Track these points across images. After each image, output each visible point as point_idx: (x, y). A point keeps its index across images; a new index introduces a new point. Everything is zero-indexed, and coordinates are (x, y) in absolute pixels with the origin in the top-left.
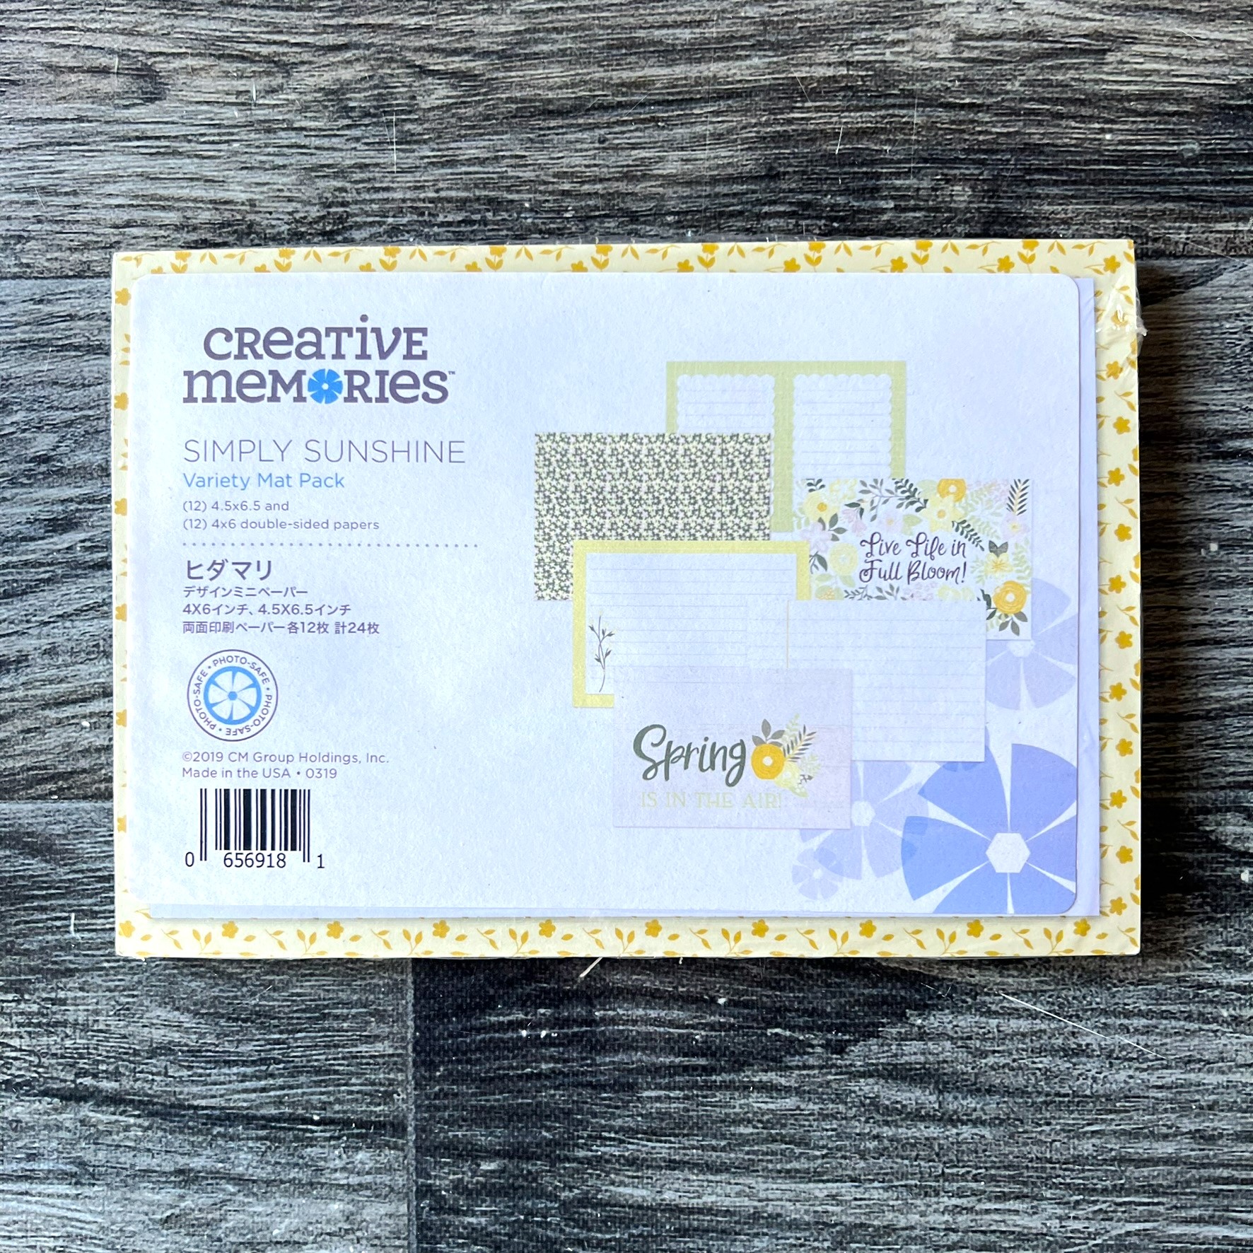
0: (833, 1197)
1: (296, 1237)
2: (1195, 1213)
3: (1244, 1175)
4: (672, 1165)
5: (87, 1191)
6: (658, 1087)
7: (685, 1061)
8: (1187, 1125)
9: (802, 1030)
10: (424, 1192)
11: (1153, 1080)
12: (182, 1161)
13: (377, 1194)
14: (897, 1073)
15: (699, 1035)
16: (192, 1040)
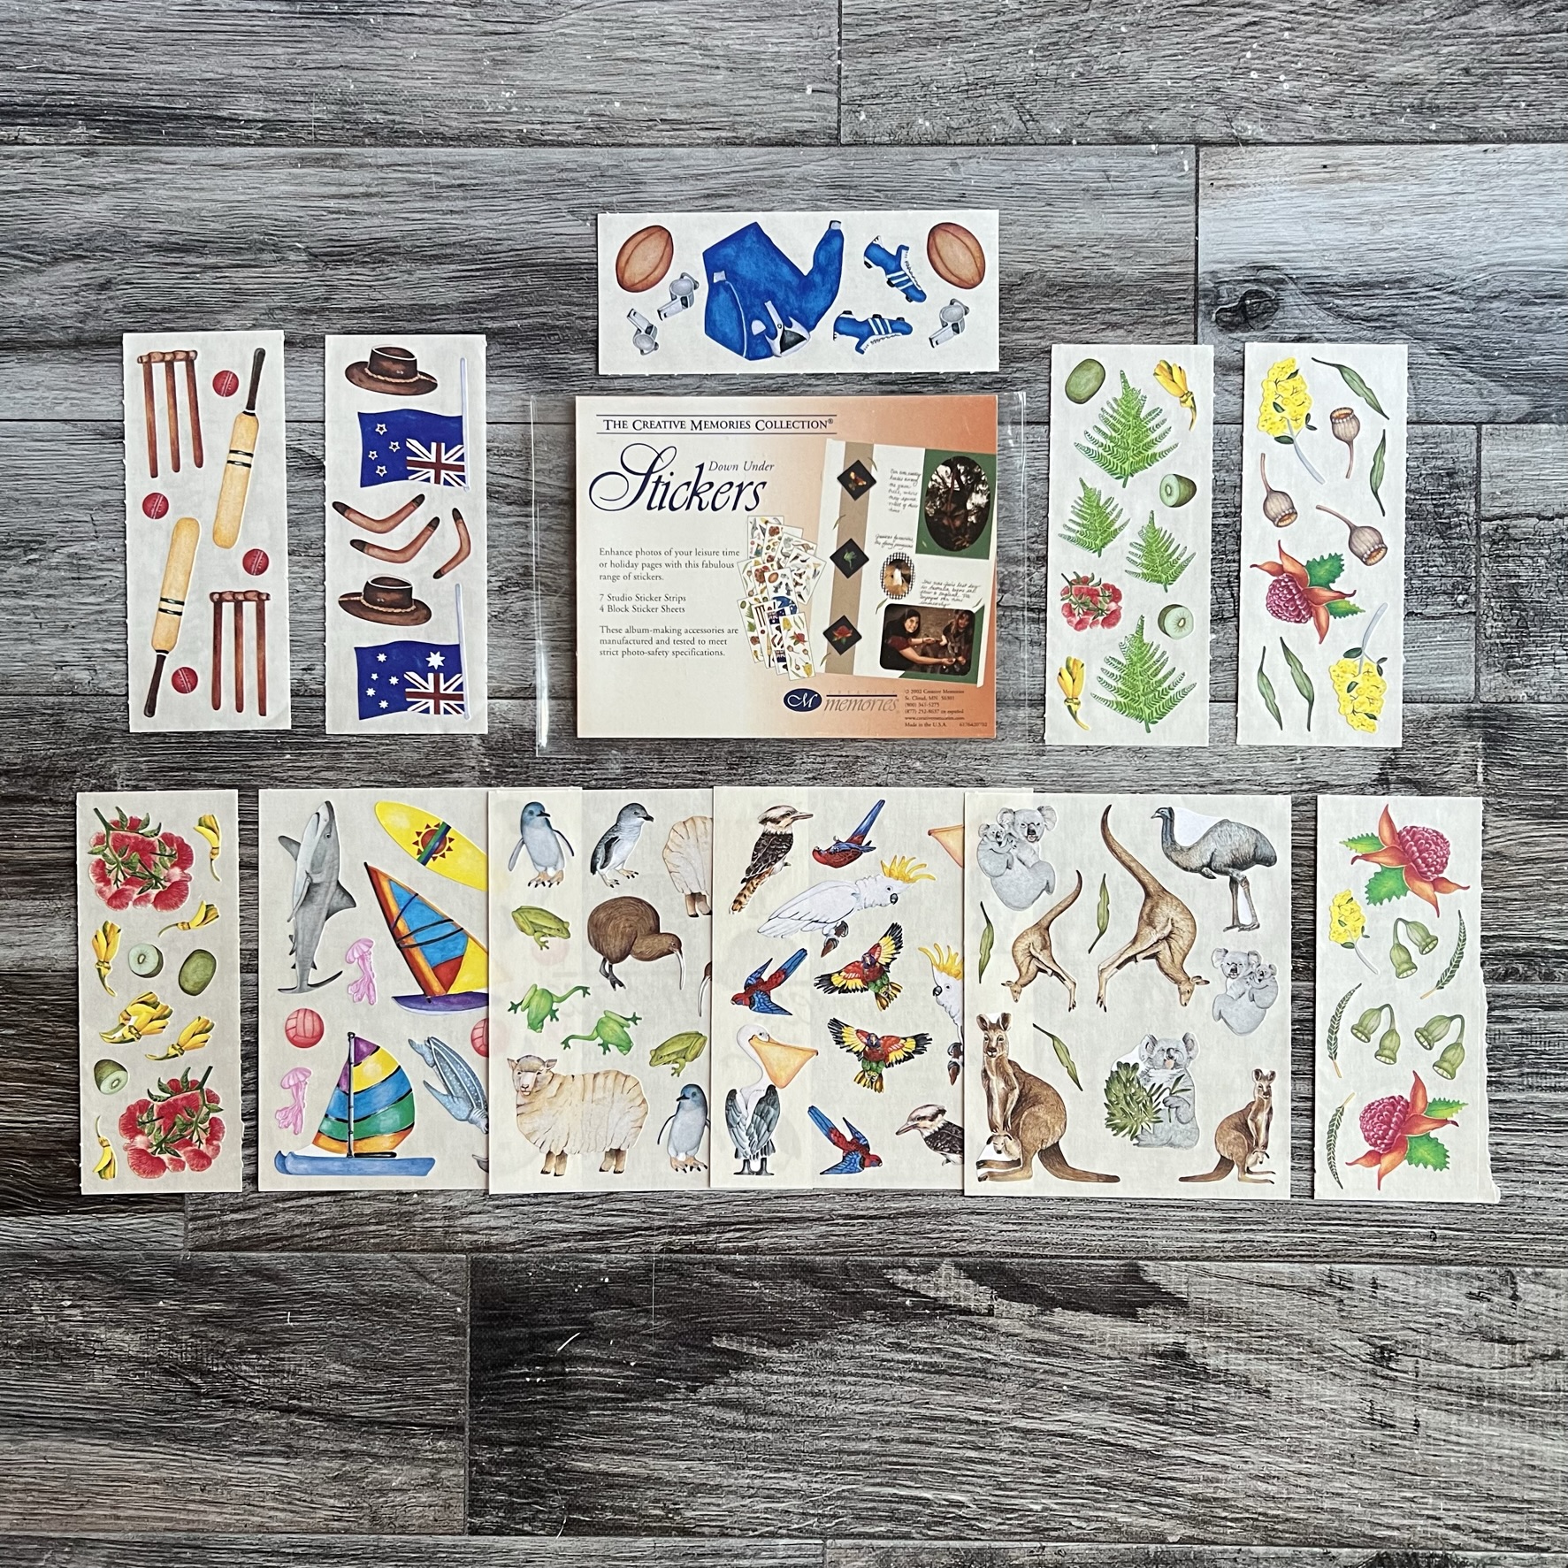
0: (689, 1469)
1: (405, 1487)
2: (879, 1480)
3: (904, 1461)
4: (605, 1450)
5: (293, 1462)
6: (599, 1409)
7: (614, 1395)
8: (875, 1434)
9: (675, 1380)
10: (473, 1463)
11: (858, 1410)
12: (345, 1446)
13: (448, 1463)
14: (723, 1403)
15: (621, 1381)
16: (351, 1381)
